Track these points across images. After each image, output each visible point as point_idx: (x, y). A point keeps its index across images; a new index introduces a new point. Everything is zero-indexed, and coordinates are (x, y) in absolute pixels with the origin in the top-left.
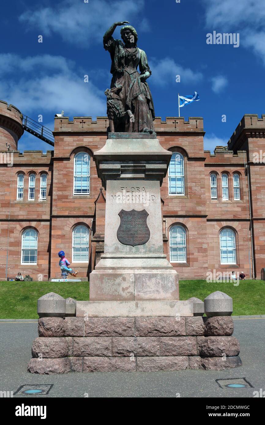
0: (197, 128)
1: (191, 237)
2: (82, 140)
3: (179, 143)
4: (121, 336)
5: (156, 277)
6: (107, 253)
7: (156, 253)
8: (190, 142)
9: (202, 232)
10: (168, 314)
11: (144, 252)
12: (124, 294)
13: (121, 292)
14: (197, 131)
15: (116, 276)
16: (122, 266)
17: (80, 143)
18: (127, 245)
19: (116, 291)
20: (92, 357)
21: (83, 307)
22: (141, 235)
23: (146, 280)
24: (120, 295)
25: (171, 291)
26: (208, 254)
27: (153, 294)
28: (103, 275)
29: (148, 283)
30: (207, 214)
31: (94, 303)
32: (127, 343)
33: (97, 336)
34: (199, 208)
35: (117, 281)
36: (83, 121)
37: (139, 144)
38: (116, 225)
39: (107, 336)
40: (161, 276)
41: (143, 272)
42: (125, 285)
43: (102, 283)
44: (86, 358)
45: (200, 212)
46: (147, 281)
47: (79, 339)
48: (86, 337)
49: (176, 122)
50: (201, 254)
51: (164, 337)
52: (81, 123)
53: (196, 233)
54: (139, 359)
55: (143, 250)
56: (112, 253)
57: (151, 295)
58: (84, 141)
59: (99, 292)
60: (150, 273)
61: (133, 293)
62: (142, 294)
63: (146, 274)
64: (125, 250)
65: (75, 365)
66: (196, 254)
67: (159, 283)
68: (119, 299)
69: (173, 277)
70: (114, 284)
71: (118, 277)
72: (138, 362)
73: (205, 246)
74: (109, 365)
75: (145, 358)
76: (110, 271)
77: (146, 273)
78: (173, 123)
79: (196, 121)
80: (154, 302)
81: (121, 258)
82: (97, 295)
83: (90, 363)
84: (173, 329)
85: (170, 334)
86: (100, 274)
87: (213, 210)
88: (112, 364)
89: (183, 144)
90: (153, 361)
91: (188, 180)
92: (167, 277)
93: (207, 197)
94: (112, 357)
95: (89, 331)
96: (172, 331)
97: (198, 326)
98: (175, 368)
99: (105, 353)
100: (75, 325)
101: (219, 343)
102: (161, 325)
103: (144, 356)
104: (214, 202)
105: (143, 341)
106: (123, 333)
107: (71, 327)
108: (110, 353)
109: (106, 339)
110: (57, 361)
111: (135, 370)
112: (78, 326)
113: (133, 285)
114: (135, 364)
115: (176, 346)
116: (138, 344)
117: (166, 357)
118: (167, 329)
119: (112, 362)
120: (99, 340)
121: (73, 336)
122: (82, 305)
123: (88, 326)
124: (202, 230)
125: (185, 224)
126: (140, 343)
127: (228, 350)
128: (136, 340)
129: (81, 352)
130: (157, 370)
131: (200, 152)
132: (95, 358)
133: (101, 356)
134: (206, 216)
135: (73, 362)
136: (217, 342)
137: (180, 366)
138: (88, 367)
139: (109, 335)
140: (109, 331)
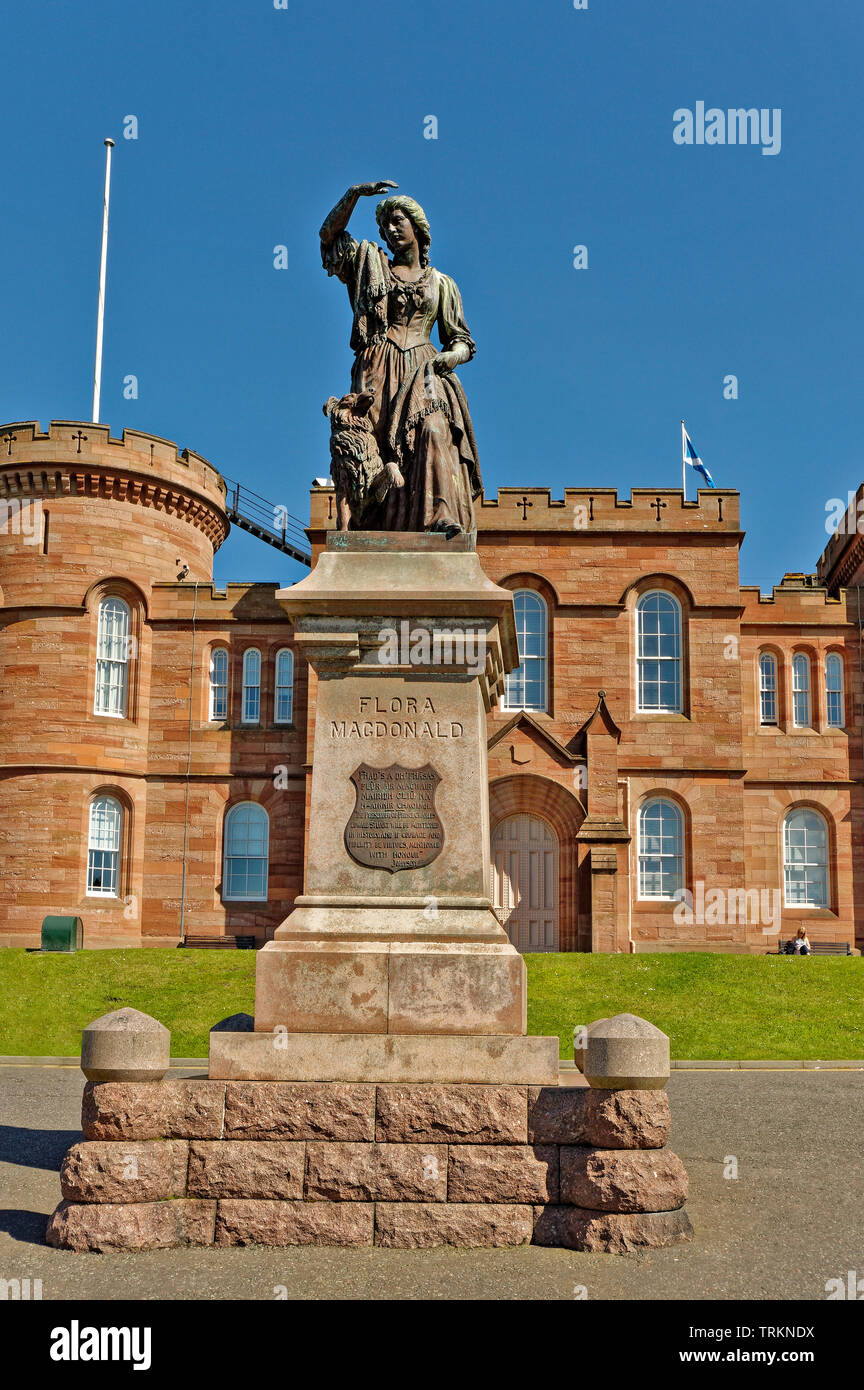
0: (721, 520)
1: (699, 832)
3: (668, 563)
4: (331, 1141)
5: (453, 963)
6: (312, 890)
7: (461, 895)
8: (699, 562)
9: (728, 817)
10: (482, 1077)
11: (424, 890)
12: (358, 1014)
13: (349, 1008)
14: (721, 529)
15: (335, 959)
16: (356, 931)
18: (374, 868)
19: (334, 1004)
20: (244, 1201)
21: (230, 1049)
22: (416, 841)
23: (422, 973)
24: (346, 1017)
25: (498, 1008)
26: (747, 879)
27: (442, 1015)
28: (298, 956)
29: (430, 982)
30: (744, 768)
31: (263, 1038)
32: (351, 1163)
33: (259, 1139)
34: (723, 750)
35: (337, 974)
37: (419, 568)
38: (342, 808)
39: (290, 1140)
40: (468, 961)
41: (417, 948)
42: (360, 987)
43: (292, 979)
44: (224, 1202)
45: (726, 760)
46: (427, 976)
47: (208, 1146)
48: (226, 1139)
49: (661, 503)
50: (727, 878)
51: (462, 1147)
53: (713, 819)
54: (382, 1208)
55: (423, 885)
56: (331, 890)
57: (436, 1016)
59: (282, 1007)
60: (437, 952)
61: (385, 1010)
62: (410, 1013)
63: (424, 957)
64: (369, 884)
65: (191, 1223)
66: (713, 878)
67: (463, 983)
68: (340, 1028)
69: (506, 965)
70: (327, 984)
71: (341, 963)
72: (380, 1220)
73: (737, 856)
74: (293, 1225)
75: (400, 1207)
76: (319, 946)
77: (424, 952)
78: (652, 505)
79: (720, 500)
80: (440, 1040)
81: (356, 906)
82: (276, 1014)
83: (236, 1220)
84: (488, 1123)
85: (478, 1138)
86: (287, 953)
87: (766, 754)
88: (300, 1223)
89: (679, 566)
90: (423, 1215)
91: (691, 669)
92: (486, 965)
93: (746, 721)
94: (305, 1201)
95: (238, 1123)
96: (486, 1128)
97: (565, 1117)
98: (491, 1239)
99: (281, 1188)
100: (197, 1106)
101: (620, 1171)
102: (452, 1110)
103: (397, 1201)
104: (767, 734)
105: (397, 1156)
106: (339, 1131)
107: (183, 1109)
108: (300, 1187)
109: (287, 1147)
110: (131, 1213)
111: (370, 1242)
112: (204, 1108)
113: (385, 986)
114: (372, 1224)
115: (494, 1173)
116: (383, 1166)
117: (466, 1205)
118: (470, 1123)
119: (301, 1216)
120: (266, 1150)
121: (190, 1138)
122: (228, 1045)
123: (236, 1107)
124: (731, 811)
125: (683, 795)
126: (387, 1163)
127: (646, 1194)
128: (375, 1153)
129: (211, 1185)
130: (435, 1245)
131: (729, 591)
132: (252, 1204)
133: (268, 1198)
134: (743, 772)
135: (184, 1215)
136: (613, 1167)
137: (504, 1233)
138: (229, 1230)
139: (297, 1135)
140: (298, 1123)
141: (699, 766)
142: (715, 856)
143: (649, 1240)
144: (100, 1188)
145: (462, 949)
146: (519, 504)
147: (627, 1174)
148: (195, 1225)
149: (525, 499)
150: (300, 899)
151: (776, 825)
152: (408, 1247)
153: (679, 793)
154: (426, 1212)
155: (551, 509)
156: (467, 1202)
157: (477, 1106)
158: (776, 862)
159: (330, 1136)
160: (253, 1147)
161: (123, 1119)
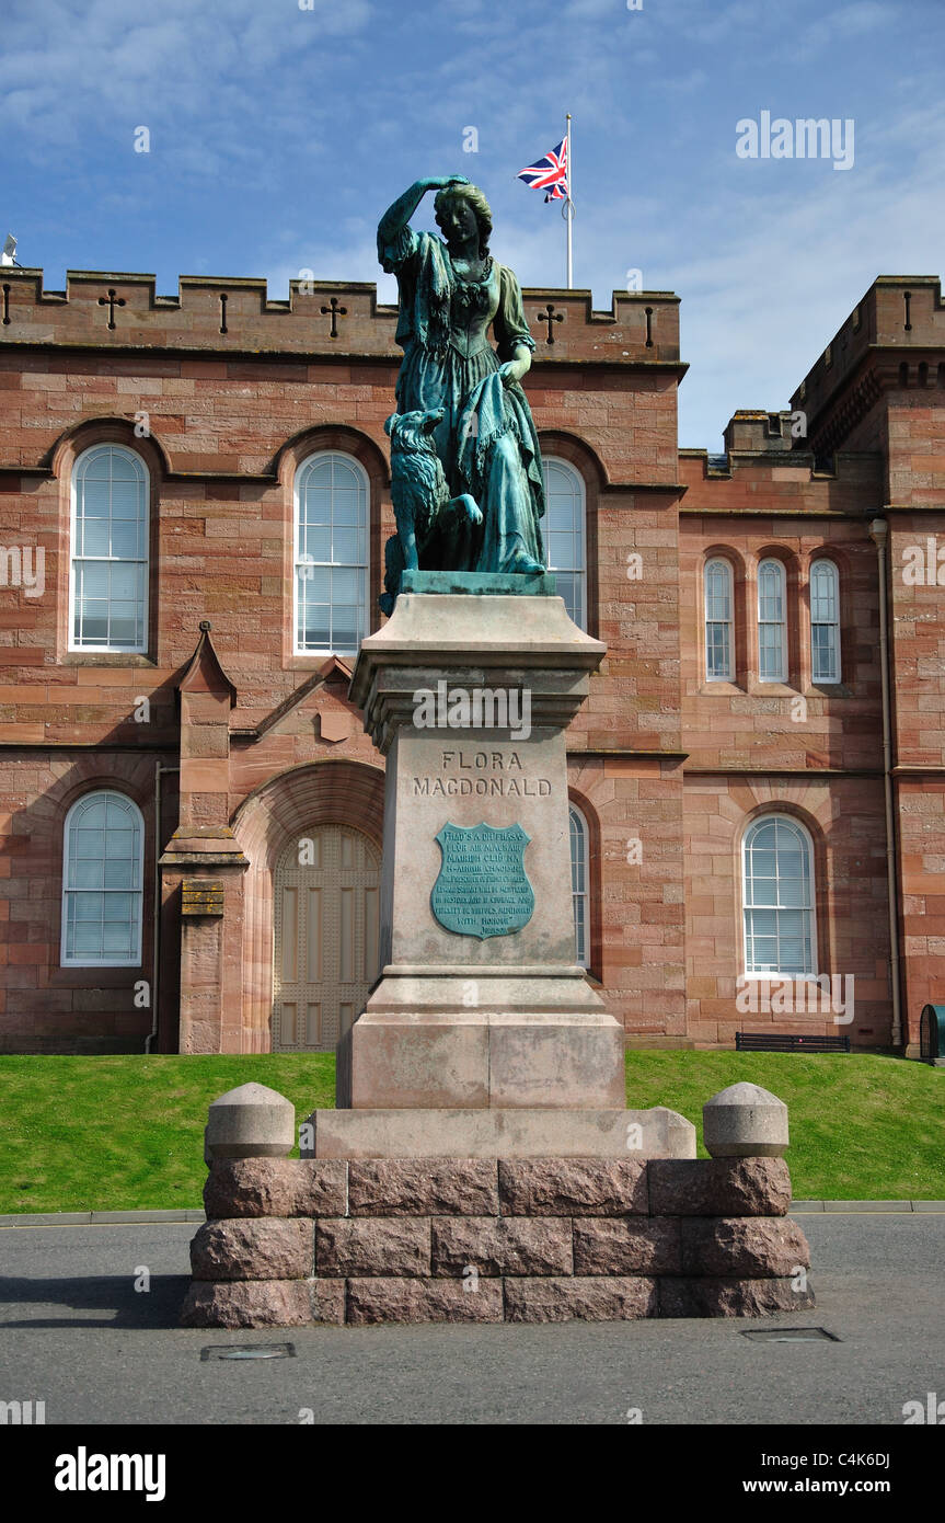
0: (649, 343)
1: (613, 854)
2: (113, 390)
3: (564, 413)
4: (456, 1216)
5: (554, 1036)
6: (400, 959)
7: (554, 963)
8: (614, 413)
9: (658, 830)
10: (592, 1151)
11: (515, 958)
12: (458, 1089)
13: (450, 1083)
14: (649, 358)
15: (434, 1033)
16: (452, 1003)
17: (101, 399)
18: (462, 935)
19: (434, 1079)
20: (374, 1279)
21: (337, 1127)
22: (506, 906)
23: (524, 1046)
24: (446, 1093)
25: (602, 1081)
26: (688, 933)
27: (545, 1090)
28: (394, 1029)
29: (532, 1055)
30: (683, 750)
31: (371, 1114)
32: (482, 1236)
33: (385, 1216)
34: (651, 721)
35: (436, 1048)
36: (112, 293)
38: (427, 871)
39: (415, 1216)
40: (570, 1033)
41: (517, 1020)
42: (460, 1061)
43: (390, 1053)
44: (355, 1281)
45: (655, 737)
46: (529, 1050)
47: (334, 1223)
48: (353, 1216)
49: (555, 314)
50: (660, 930)
51: (586, 1219)
52: (102, 302)
53: (634, 833)
54: (511, 1283)
55: (513, 953)
56: (418, 960)
57: (538, 1091)
58: (120, 390)
59: (381, 1083)
60: (537, 1023)
61: (486, 1085)
62: (512, 1088)
63: (525, 1028)
64: (456, 952)
65: (323, 1303)
66: (634, 930)
67: (564, 1055)
68: (441, 1104)
69: (611, 1038)
70: (426, 1059)
71: (441, 1036)
72: (510, 1294)
73: (672, 894)
74: (425, 1302)
75: (528, 1281)
76: (415, 1019)
77: (524, 1023)
78: (541, 317)
79: (649, 312)
80: (550, 1115)
81: (446, 976)
82: (374, 1090)
83: (368, 1298)
84: (611, 1195)
85: (601, 1210)
86: (384, 1026)
87: (715, 726)
88: (432, 1299)
89: (583, 419)
90: (552, 1289)
91: (601, 587)
92: (589, 1036)
93: (685, 670)
94: (432, 1277)
95: (363, 1200)
96: (608, 1200)
97: (686, 1188)
98: (620, 1311)
99: (410, 1265)
100: (322, 1184)
101: (750, 1236)
102: (576, 1183)
103: (525, 1276)
104: (717, 693)
105: (525, 1230)
106: (465, 1205)
107: (309, 1187)
108: (428, 1264)
109: (413, 1223)
110: (277, 1289)
111: (501, 1317)
112: (330, 1185)
113: (486, 1061)
114: (501, 1299)
115: (620, 1246)
116: (510, 1240)
117: (592, 1279)
118: (594, 1195)
119: (433, 1293)
120: (393, 1226)
121: (315, 1216)
122: (335, 1123)
123: (361, 1184)
124: (663, 820)
125: (586, 794)
126: (515, 1236)
127: (775, 1259)
128: (502, 1228)
129: (341, 1263)
130: (566, 1318)
131: (661, 461)
132: (383, 1282)
133: (398, 1275)
134: (682, 757)
135: (316, 1295)
136: (743, 1233)
137: (632, 1306)
138: (361, 1308)
139: (423, 1210)
140: (424, 1198)
141: (611, 746)
142: (637, 895)
143: (780, 1304)
144: (248, 1263)
145: (563, 1020)
146: (324, 310)
147: (756, 1238)
148: (327, 1305)
149: (334, 302)
150: (389, 969)
151: (731, 843)
152: (540, 1320)
153: (582, 791)
154: (554, 1286)
155: (378, 321)
156: (593, 1275)
157: (599, 1178)
158: (731, 901)
159: (455, 1211)
160: (379, 1224)
161: (264, 1194)
